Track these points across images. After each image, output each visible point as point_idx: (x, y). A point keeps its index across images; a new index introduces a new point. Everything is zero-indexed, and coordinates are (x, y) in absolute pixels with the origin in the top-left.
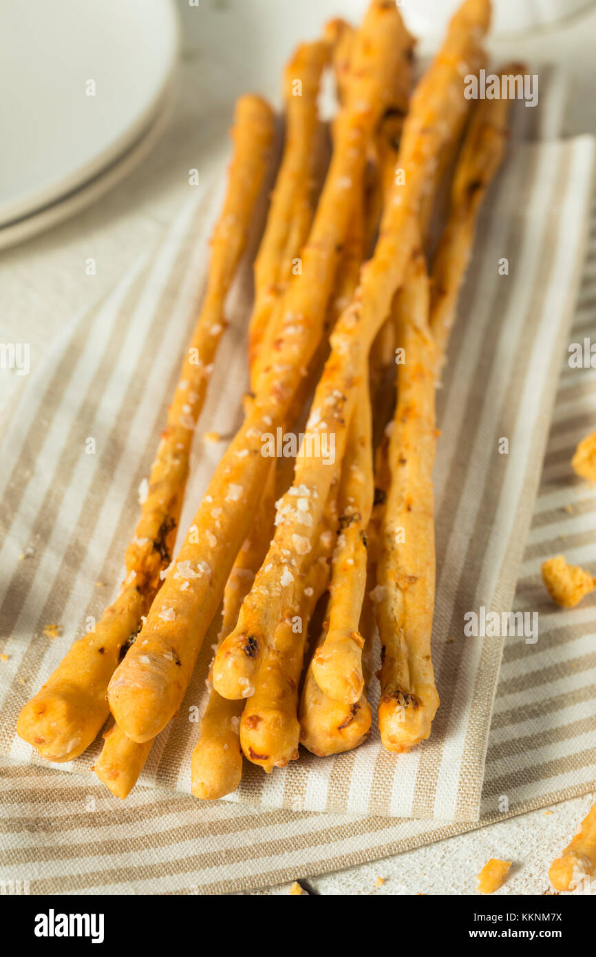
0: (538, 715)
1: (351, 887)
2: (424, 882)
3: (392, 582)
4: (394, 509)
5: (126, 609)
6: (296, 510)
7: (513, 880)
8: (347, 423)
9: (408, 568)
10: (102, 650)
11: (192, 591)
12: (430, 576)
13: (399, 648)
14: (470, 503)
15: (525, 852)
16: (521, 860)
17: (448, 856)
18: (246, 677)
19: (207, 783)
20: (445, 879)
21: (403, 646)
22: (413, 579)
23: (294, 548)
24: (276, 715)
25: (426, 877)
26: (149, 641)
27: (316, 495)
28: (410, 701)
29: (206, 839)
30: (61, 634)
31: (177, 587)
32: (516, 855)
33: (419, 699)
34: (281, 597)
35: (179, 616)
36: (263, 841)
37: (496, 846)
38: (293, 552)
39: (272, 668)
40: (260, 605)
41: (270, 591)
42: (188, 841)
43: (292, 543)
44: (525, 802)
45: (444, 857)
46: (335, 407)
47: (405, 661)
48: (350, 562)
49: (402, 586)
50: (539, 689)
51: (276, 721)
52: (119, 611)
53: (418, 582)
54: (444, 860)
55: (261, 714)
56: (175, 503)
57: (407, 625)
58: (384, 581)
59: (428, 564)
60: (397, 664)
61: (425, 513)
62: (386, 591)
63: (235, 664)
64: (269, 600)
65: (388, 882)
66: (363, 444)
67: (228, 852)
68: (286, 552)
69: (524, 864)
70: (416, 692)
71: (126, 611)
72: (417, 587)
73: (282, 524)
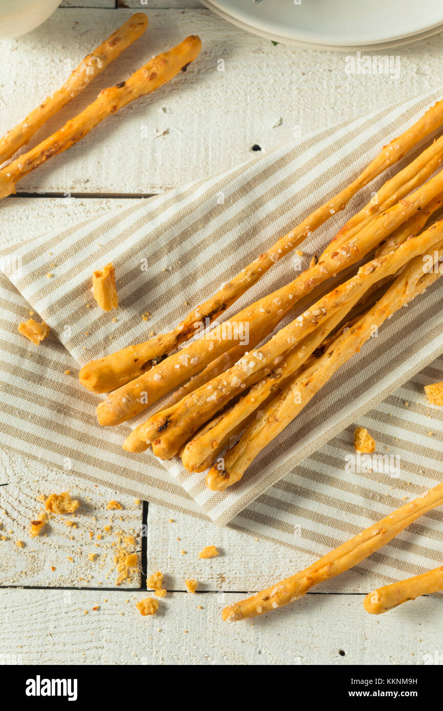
0: (296, 494)
1: (159, 514)
2: (185, 533)
3: (267, 415)
4: (303, 379)
5: (164, 344)
6: (247, 365)
7: (216, 559)
8: (318, 325)
9: (279, 414)
10: (136, 360)
11: (179, 370)
12: (285, 423)
13: (240, 450)
14: (360, 378)
15: (232, 551)
16: (227, 552)
17: (204, 529)
18: (150, 439)
19: (127, 447)
20: (194, 538)
21: (242, 450)
22: (276, 420)
23: (230, 383)
24: (165, 447)
25: (188, 532)
26: (139, 386)
27: (264, 361)
28: (224, 475)
29: (122, 458)
30: (149, 320)
31: (175, 363)
32: (227, 549)
33: (229, 476)
34: (202, 406)
35: (162, 381)
36: (143, 472)
37: (224, 540)
38: (229, 384)
39: (190, 419)
40: (188, 405)
41: (198, 401)
42: (114, 454)
43: (232, 379)
44: (251, 531)
45: (202, 528)
46: (317, 316)
47: (236, 458)
48: (253, 400)
49: (270, 420)
50: (309, 481)
51: (164, 450)
52: (161, 343)
53: (278, 423)
54: (202, 530)
55: (162, 442)
56: (233, 298)
57: (254, 441)
58: (265, 412)
59: (289, 417)
60: (232, 457)
61: (312, 391)
62: (262, 417)
63: (149, 431)
64: (194, 405)
65: (173, 523)
66: (323, 334)
67: (125, 469)
68: (225, 383)
69: (226, 555)
70: (231, 472)
71: (162, 346)
72: (275, 425)
73: (238, 366)
